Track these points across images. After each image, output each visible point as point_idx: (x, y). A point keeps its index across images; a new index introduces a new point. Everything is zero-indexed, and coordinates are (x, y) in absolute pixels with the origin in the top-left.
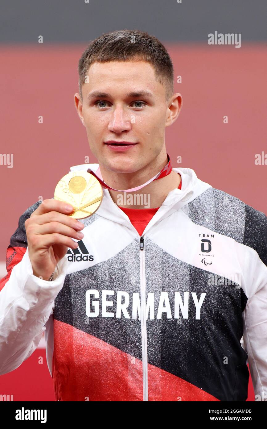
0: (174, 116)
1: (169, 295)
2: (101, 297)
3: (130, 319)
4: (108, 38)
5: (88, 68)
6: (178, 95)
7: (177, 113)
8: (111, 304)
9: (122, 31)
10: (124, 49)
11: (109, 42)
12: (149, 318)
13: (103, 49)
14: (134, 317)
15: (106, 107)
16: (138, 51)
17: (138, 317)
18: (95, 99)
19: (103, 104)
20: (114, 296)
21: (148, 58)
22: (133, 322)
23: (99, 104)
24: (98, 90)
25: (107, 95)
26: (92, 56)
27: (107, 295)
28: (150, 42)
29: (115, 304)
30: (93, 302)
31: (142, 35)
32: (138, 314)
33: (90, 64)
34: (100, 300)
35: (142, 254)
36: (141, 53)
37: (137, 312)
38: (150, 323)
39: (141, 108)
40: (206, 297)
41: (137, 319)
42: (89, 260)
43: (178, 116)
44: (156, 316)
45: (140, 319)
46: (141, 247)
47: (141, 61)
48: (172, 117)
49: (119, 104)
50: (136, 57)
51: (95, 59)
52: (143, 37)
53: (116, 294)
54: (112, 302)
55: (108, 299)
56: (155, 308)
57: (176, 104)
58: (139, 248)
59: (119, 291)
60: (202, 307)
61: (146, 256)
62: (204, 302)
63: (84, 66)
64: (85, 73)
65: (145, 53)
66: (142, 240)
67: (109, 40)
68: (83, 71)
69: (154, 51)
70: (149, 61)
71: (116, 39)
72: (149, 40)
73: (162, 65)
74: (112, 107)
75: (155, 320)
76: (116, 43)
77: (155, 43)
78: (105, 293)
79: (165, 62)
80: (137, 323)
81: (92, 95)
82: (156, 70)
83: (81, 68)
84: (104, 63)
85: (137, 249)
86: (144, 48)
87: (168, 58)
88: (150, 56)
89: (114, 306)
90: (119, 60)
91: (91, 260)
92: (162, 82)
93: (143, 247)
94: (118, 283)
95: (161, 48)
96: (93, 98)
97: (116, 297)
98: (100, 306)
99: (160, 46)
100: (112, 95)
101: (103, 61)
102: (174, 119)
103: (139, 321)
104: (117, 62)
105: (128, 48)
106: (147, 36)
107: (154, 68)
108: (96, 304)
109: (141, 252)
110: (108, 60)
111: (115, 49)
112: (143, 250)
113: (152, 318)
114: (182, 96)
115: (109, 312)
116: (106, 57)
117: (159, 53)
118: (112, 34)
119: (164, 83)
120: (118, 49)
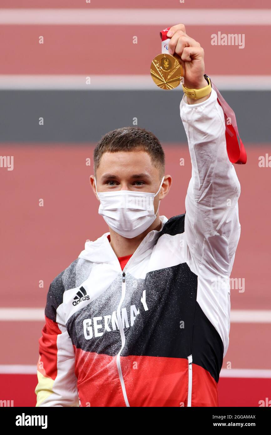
0: (165, 192)
1: (136, 307)
2: (93, 323)
3: (112, 331)
4: (116, 133)
5: (101, 156)
6: (169, 176)
7: (167, 189)
8: (100, 326)
9: (126, 128)
10: (128, 142)
11: (117, 137)
12: (125, 326)
13: (112, 142)
14: (114, 328)
15: (115, 185)
16: (139, 144)
17: (117, 328)
18: (107, 179)
19: (112, 183)
20: (102, 320)
21: (146, 149)
22: (114, 333)
23: (109, 183)
24: (109, 173)
25: (116, 176)
26: (104, 147)
27: (97, 321)
28: (148, 136)
29: (103, 326)
30: (88, 328)
31: (141, 131)
32: (116, 326)
33: (103, 153)
34: (92, 325)
35: (124, 285)
36: (141, 145)
37: (116, 324)
38: (126, 331)
39: (141, 186)
40: (146, 292)
41: (117, 329)
42: (87, 299)
43: (168, 192)
44: (130, 324)
45: (118, 329)
46: (123, 280)
47: (141, 151)
48: (163, 193)
49: (124, 184)
50: (138, 148)
51: (106, 149)
52: (142, 133)
53: (103, 318)
54: (101, 325)
55: (98, 323)
56: (128, 318)
57: (167, 183)
58: (122, 280)
59: (106, 315)
60: (146, 301)
61: (127, 286)
62: (146, 296)
63: (97, 154)
64: (98, 160)
65: (144, 145)
66: (124, 275)
67: (116, 135)
68: (97, 158)
69: (151, 143)
70: (147, 151)
71: (122, 134)
72: (146, 135)
73: (157, 154)
74: (120, 186)
75: (130, 327)
76: (122, 137)
77: (151, 136)
78: (96, 319)
79: (158, 151)
80: (118, 332)
81: (104, 177)
82: (152, 158)
83: (96, 155)
84: (113, 153)
85: (120, 282)
86: (143, 141)
87: (161, 148)
88: (148, 147)
89: (103, 328)
90: (125, 150)
91: (88, 299)
92: (156, 167)
93: (125, 280)
94: (105, 310)
95: (155, 141)
96: (105, 179)
97: (104, 321)
98: (93, 329)
99: (155, 139)
100: (119, 176)
101: (112, 151)
102: (165, 193)
103: (118, 330)
104: (123, 152)
105: (131, 141)
106: (145, 131)
107: (150, 156)
108: (90, 329)
109: (123, 283)
110: (116, 151)
111: (121, 142)
112: (125, 282)
113: (128, 326)
114: (171, 176)
115: (100, 332)
116: (115, 148)
117: (154, 144)
118: (119, 130)
119: (158, 167)
120: (123, 142)
